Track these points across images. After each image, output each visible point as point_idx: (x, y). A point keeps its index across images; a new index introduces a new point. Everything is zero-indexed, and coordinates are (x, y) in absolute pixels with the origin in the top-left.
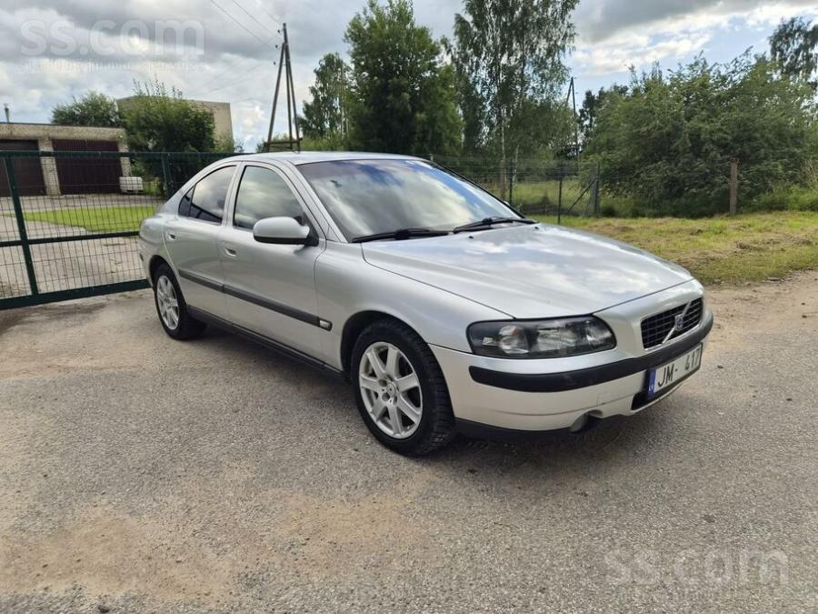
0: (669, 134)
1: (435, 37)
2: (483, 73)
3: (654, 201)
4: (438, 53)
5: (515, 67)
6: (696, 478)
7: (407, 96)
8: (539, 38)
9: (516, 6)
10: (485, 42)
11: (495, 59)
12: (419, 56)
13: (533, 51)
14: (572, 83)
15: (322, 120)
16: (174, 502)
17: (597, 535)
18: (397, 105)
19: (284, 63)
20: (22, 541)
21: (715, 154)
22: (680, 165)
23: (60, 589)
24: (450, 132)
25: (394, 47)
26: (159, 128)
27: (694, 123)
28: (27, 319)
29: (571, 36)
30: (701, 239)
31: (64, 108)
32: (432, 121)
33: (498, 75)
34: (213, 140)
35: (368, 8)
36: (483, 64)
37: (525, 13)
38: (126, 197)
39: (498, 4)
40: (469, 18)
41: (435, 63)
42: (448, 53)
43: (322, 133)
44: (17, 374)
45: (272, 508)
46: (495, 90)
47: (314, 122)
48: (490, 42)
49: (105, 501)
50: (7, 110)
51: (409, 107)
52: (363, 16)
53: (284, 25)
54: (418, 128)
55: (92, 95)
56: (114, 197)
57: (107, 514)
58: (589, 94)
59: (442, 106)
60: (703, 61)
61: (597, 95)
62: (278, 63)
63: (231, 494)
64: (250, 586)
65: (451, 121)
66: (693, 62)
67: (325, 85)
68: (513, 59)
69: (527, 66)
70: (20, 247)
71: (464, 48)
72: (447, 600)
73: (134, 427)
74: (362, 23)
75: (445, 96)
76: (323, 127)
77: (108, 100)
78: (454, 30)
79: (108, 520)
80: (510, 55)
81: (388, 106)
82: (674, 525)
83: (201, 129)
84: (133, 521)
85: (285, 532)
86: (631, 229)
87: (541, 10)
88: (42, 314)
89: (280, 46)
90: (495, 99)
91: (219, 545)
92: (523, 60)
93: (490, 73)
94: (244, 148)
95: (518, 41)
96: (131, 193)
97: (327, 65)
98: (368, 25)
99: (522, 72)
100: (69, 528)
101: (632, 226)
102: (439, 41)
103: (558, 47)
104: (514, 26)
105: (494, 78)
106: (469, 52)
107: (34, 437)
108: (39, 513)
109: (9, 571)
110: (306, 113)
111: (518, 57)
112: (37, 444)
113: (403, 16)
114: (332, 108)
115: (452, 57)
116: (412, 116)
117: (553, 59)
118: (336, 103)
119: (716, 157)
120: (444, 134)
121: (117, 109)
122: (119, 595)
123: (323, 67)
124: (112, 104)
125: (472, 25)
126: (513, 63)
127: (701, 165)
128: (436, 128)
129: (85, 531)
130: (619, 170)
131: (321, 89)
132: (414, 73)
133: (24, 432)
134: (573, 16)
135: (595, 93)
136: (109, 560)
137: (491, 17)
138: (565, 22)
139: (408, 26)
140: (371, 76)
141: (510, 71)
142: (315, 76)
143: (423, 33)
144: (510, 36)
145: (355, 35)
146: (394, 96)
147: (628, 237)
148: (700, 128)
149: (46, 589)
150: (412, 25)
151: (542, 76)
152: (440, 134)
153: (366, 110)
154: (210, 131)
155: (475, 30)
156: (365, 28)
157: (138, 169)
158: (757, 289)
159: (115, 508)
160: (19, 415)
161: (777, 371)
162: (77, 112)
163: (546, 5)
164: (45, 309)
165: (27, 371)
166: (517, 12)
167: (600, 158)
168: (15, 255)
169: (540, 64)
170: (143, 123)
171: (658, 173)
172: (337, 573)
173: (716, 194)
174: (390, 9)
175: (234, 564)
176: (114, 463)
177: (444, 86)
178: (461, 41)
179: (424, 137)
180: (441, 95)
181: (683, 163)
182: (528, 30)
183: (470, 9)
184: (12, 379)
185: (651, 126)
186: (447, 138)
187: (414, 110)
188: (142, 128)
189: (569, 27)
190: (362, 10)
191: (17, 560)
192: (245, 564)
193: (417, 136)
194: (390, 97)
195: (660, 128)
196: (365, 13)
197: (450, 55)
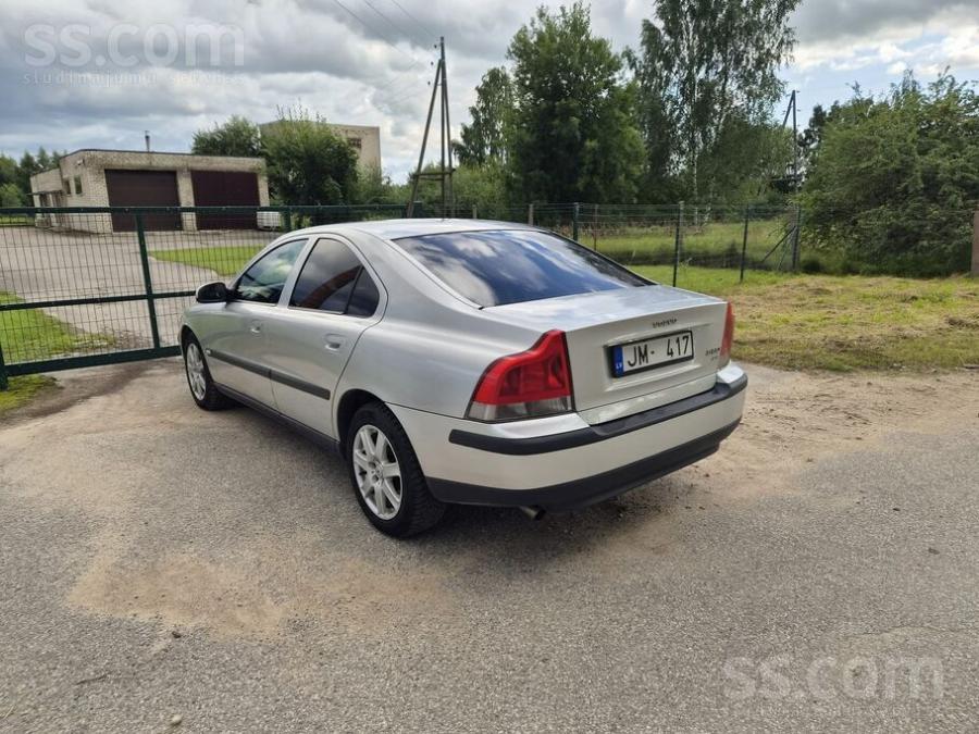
0: (898, 171)
1: (616, 49)
2: (674, 91)
3: (874, 254)
4: (618, 68)
5: (715, 83)
6: (744, 579)
7: (575, 120)
8: (746, 46)
9: (720, 6)
10: (678, 52)
11: (690, 73)
12: (594, 73)
13: (738, 61)
14: (793, 98)
15: (483, 145)
16: (249, 555)
17: (617, 621)
18: (564, 131)
19: (440, 82)
20: (121, 577)
21: (957, 198)
22: (908, 210)
23: (145, 617)
24: (628, 163)
25: (565, 62)
26: (299, 159)
27: (930, 159)
28: (148, 372)
29: (789, 43)
30: (910, 309)
31: (205, 134)
32: (605, 150)
33: (692, 92)
34: (355, 172)
35: (537, 19)
36: (675, 79)
37: (730, 16)
38: (261, 234)
39: (696, 6)
40: (660, 24)
41: (614, 80)
42: (631, 68)
43: (481, 160)
44: (133, 427)
45: (330, 569)
46: (687, 109)
47: (473, 148)
48: (685, 53)
49: (192, 549)
50: (147, 138)
51: (578, 134)
52: (530, 28)
53: (442, 39)
54: (588, 158)
55: (235, 119)
56: (250, 233)
57: (192, 560)
58: (818, 110)
59: (619, 131)
60: (950, 79)
61: (829, 111)
62: (433, 82)
63: (299, 553)
64: (296, 630)
65: (628, 149)
66: (936, 80)
67: (487, 105)
68: (712, 72)
69: (730, 80)
70: (146, 301)
71: (652, 61)
72: (457, 659)
73: (227, 486)
74: (529, 36)
75: (623, 120)
76: (482, 153)
77: (250, 125)
78: (641, 39)
79: (192, 565)
80: (708, 69)
81: (553, 133)
82: (697, 619)
83: (344, 160)
84: (211, 569)
85: (337, 589)
86: (828, 292)
87: (751, 12)
88: (163, 367)
89: (436, 63)
90: (688, 120)
91: (278, 594)
92: (724, 74)
93: (682, 91)
94: (392, 178)
95: (720, 50)
96: (267, 229)
97: (491, 82)
98: (535, 39)
99: (724, 88)
100: (159, 569)
101: (830, 288)
102: (620, 55)
103: (773, 56)
104: (715, 33)
105: (688, 97)
106: (659, 64)
107: (141, 488)
108: (137, 555)
109: (108, 599)
110: (464, 137)
111: (720, 70)
112: (143, 494)
113: (578, 26)
114: (494, 132)
115: (636, 72)
116: (582, 144)
117: (764, 73)
118: (499, 126)
119: (956, 201)
120: (619, 166)
121: (259, 136)
122: (190, 626)
123: (486, 84)
124: (255, 130)
125: (662, 32)
126: (711, 78)
127: (934, 211)
128: (610, 159)
129: (172, 573)
130: (834, 213)
131: (483, 110)
132: (589, 92)
133: (133, 483)
134: (792, 18)
135: (827, 109)
136: (187, 598)
137: (688, 22)
138: (782, 26)
139: (583, 38)
140: (537, 97)
141: (707, 88)
142: (476, 94)
143: (600, 46)
144: (711, 45)
145: (520, 50)
146: (561, 120)
147: (821, 302)
148: (938, 165)
149: (135, 615)
150: (587, 37)
151: (750, 94)
152: (615, 165)
153: (528, 138)
154: (354, 162)
155: (667, 38)
156: (532, 41)
157: (277, 202)
158: (943, 377)
159: (199, 555)
160: (131, 467)
161: (903, 477)
162: (218, 139)
163: (757, 6)
164: (166, 362)
165: (143, 426)
166: (720, 16)
167: (811, 198)
168: (140, 308)
169: (747, 79)
170: (284, 153)
171: (877, 220)
172: (370, 628)
173: (954, 248)
174: (562, 19)
175: (287, 611)
176: (205, 517)
177: (624, 109)
178: (648, 52)
179: (595, 169)
180: (618, 119)
181: (914, 209)
182: (734, 36)
183: (662, 13)
184: (128, 432)
185: (873, 161)
186: (624, 170)
187: (584, 137)
188: (282, 159)
189: (786, 32)
190: (530, 21)
191: (115, 591)
192: (296, 612)
193: (585, 167)
194: (556, 122)
195: (885, 164)
196: (532, 24)
197: (634, 70)
